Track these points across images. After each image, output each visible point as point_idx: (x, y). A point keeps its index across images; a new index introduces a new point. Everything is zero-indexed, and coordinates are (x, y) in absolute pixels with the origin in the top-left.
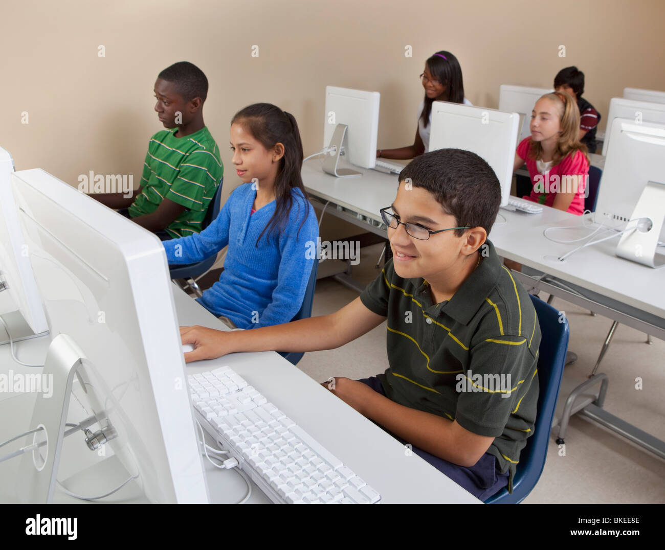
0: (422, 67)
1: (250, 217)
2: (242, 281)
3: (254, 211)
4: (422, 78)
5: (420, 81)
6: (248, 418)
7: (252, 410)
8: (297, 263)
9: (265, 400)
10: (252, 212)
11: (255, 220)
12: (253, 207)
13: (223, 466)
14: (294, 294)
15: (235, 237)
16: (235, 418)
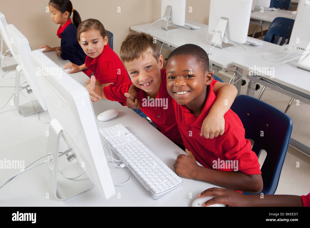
6: (129, 147)
7: (131, 143)
9: (136, 139)
13: (120, 167)
16: (124, 146)
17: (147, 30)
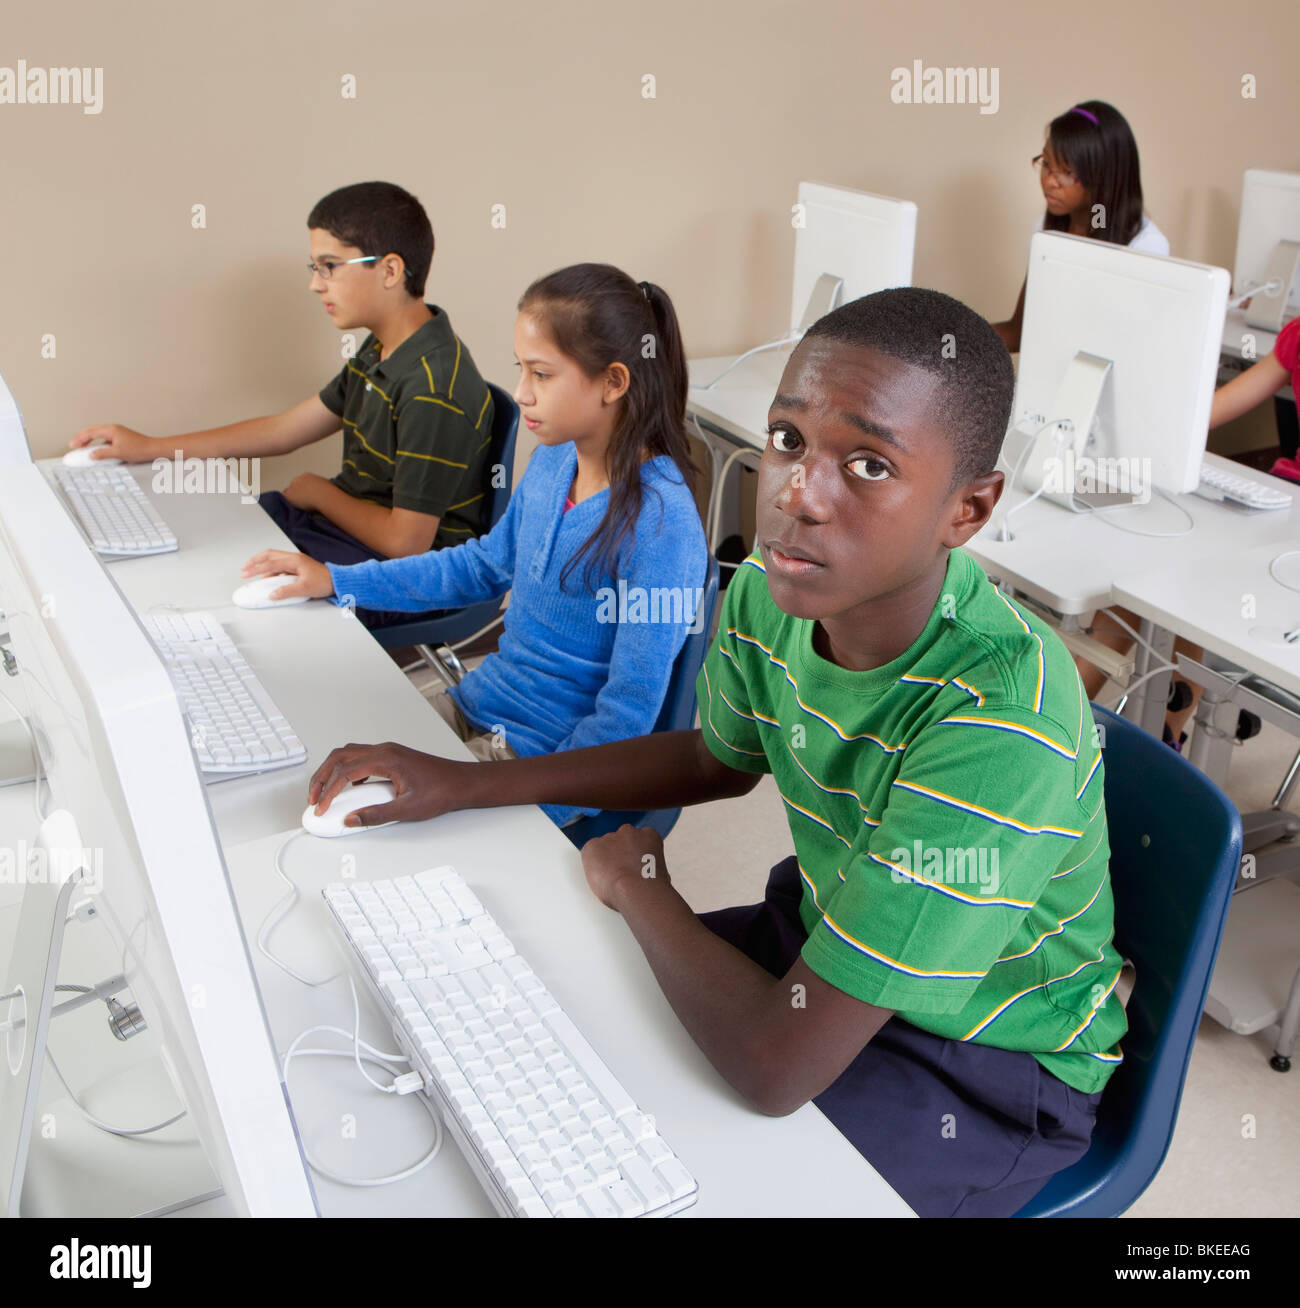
0: (1037, 140)
1: (561, 520)
2: (538, 658)
3: (572, 504)
4: (1039, 166)
5: (1035, 173)
6: (464, 988)
7: (478, 970)
8: (654, 635)
9: (511, 950)
10: (566, 507)
11: (571, 528)
12: (571, 494)
13: (391, 1089)
14: (647, 702)
15: (528, 559)
16: (438, 985)
17: (707, 388)
